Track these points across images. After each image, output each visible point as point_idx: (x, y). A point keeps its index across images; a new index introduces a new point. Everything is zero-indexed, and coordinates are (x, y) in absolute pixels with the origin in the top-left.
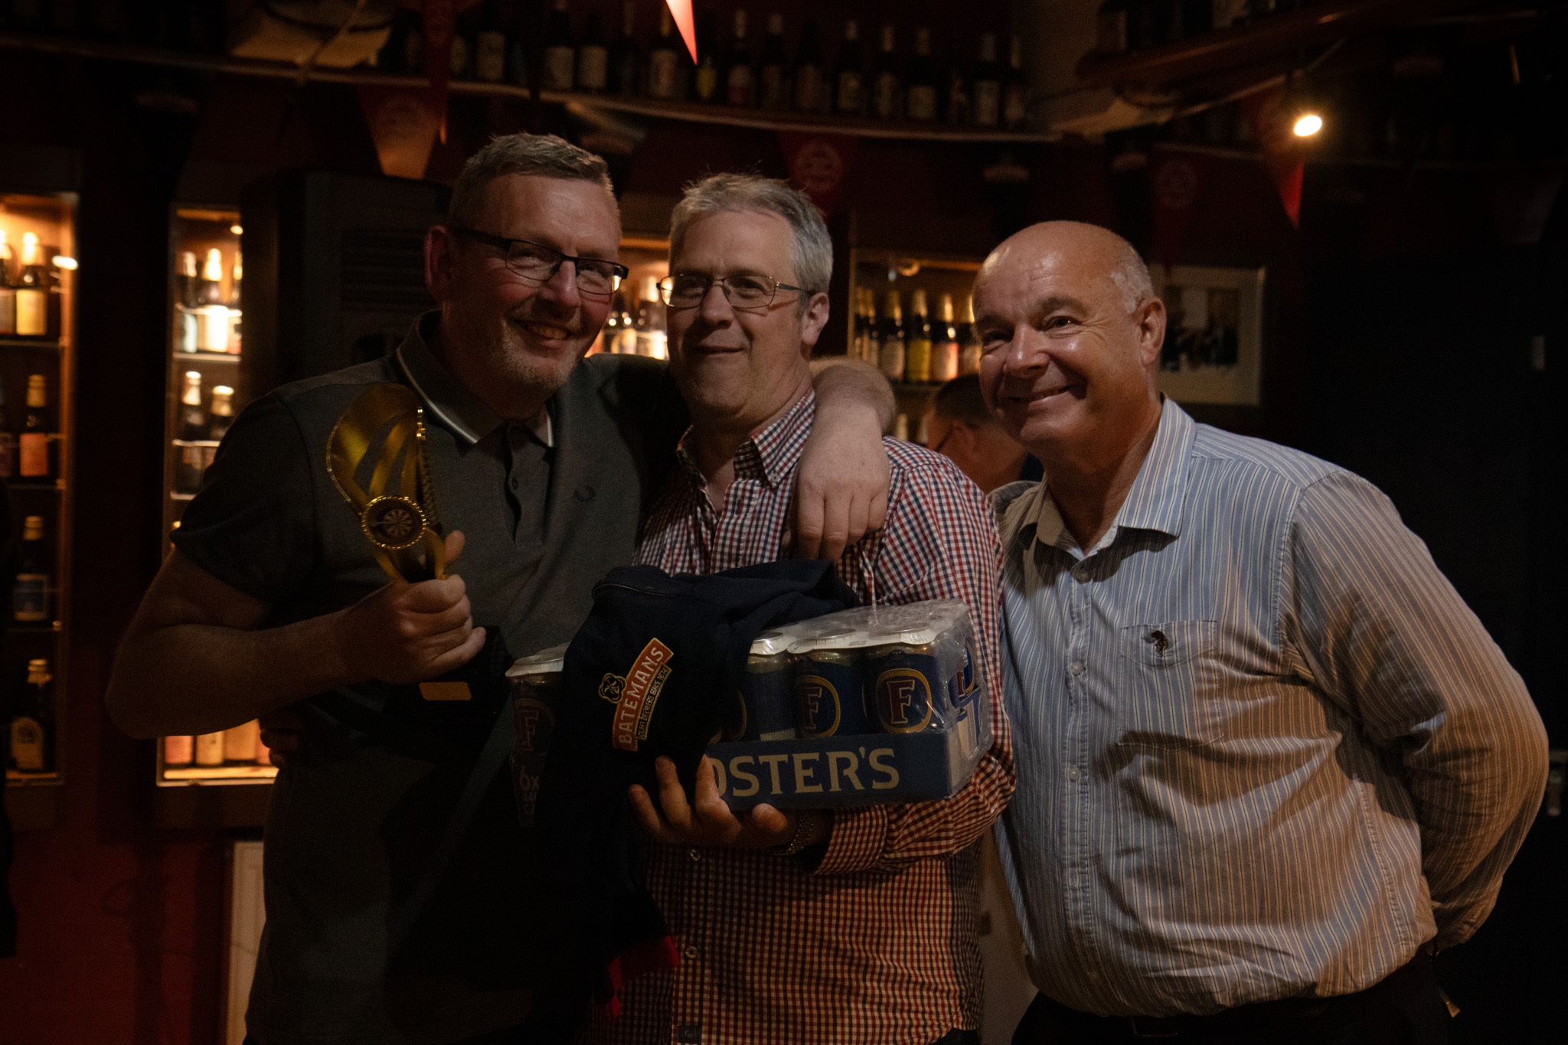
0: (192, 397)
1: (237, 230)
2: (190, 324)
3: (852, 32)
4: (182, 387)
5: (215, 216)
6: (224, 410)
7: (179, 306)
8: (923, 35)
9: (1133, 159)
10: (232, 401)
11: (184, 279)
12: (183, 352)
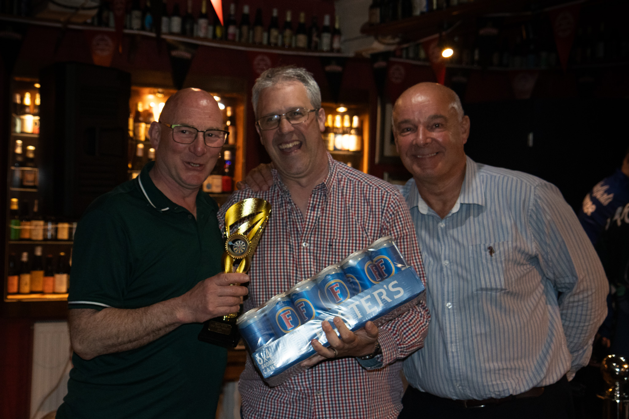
0: (19, 150)
1: (37, 86)
2: (18, 122)
3: (275, 13)
4: (15, 146)
5: (28, 80)
6: (31, 155)
7: (14, 115)
8: (302, 15)
9: (381, 64)
10: (34, 152)
11: (16, 104)
12: (15, 132)
